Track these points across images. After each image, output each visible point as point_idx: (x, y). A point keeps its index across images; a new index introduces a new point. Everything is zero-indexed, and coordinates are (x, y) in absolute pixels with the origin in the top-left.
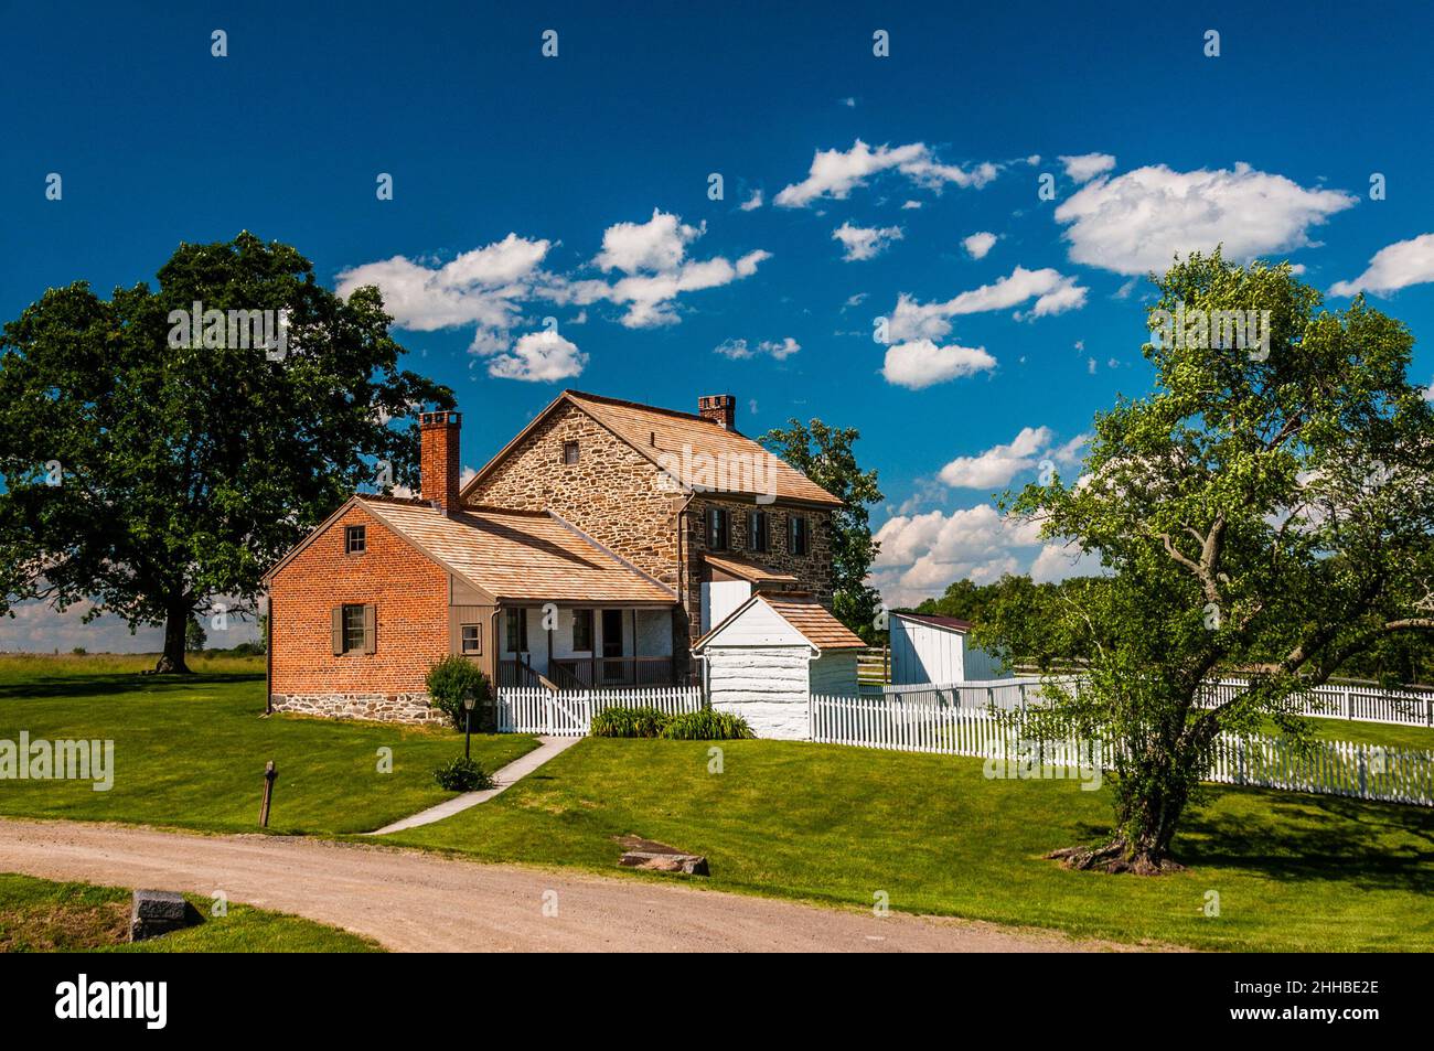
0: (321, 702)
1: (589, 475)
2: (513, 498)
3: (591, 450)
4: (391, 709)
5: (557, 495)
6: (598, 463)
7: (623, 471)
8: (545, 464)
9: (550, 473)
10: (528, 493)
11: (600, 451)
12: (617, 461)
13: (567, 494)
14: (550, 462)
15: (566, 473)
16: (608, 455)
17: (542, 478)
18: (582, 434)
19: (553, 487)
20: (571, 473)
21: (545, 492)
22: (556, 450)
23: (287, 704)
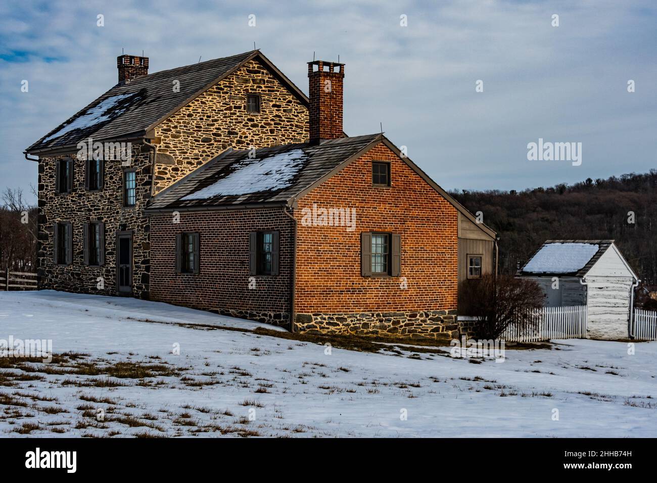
0: (349, 320)
1: (269, 124)
2: (200, 133)
3: (271, 104)
4: (413, 324)
5: (241, 137)
6: (277, 116)
7: (297, 126)
8: (230, 109)
9: (234, 117)
10: (215, 131)
11: (279, 106)
12: (292, 117)
13: (250, 138)
14: (235, 107)
15: (249, 120)
16: (284, 111)
17: (228, 120)
18: (264, 89)
19: (237, 129)
20: (253, 120)
21: (230, 133)
22: (241, 99)
23: (313, 323)
